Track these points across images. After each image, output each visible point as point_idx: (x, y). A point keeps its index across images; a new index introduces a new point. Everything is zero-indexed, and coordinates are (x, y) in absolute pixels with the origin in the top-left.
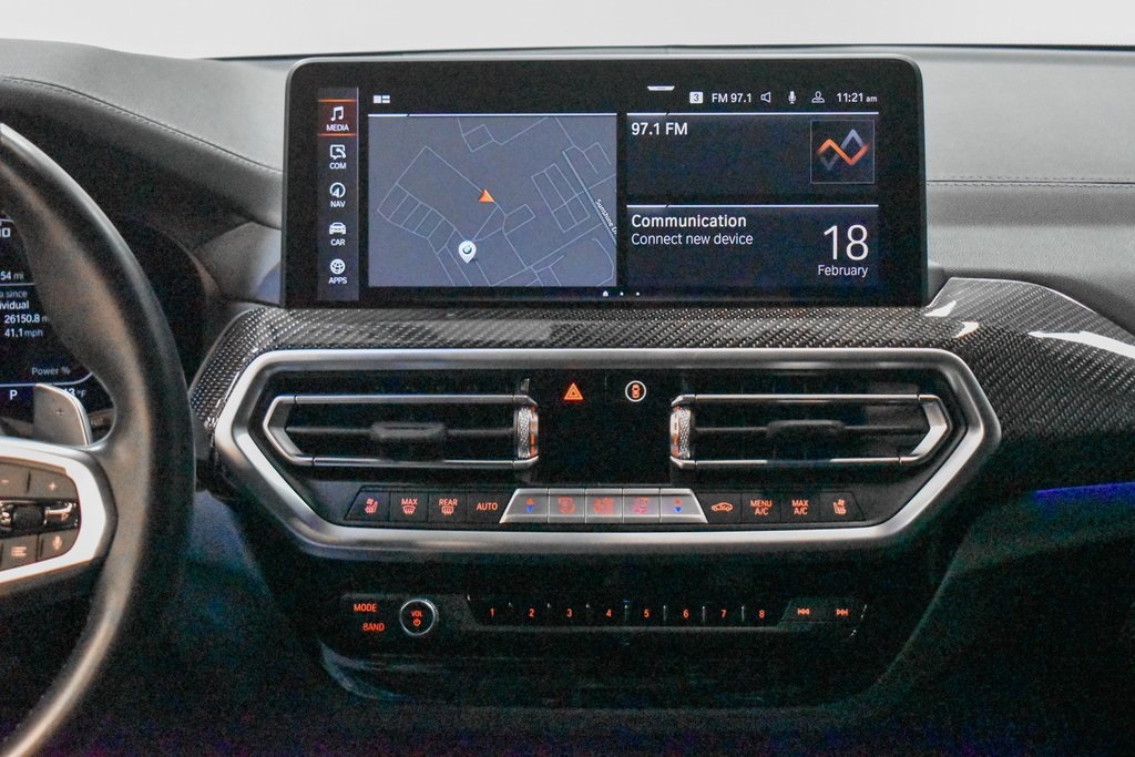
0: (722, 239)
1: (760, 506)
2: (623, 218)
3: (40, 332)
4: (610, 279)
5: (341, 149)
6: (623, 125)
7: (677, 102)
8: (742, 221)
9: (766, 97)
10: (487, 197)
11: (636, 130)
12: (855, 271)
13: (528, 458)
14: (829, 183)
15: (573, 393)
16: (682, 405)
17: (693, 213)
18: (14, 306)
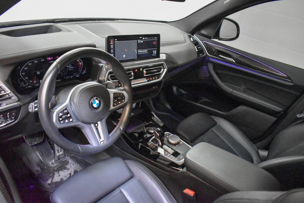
0: (145, 53)
1: (151, 79)
2: (137, 51)
3: (73, 69)
4: (136, 58)
5: (112, 46)
6: (138, 41)
7: (142, 39)
8: (147, 51)
9: (149, 38)
10: (126, 50)
11: (139, 42)
12: (155, 55)
13: (133, 78)
14: (153, 46)
15: (136, 70)
16: (145, 70)
17: (143, 50)
18: (70, 66)
